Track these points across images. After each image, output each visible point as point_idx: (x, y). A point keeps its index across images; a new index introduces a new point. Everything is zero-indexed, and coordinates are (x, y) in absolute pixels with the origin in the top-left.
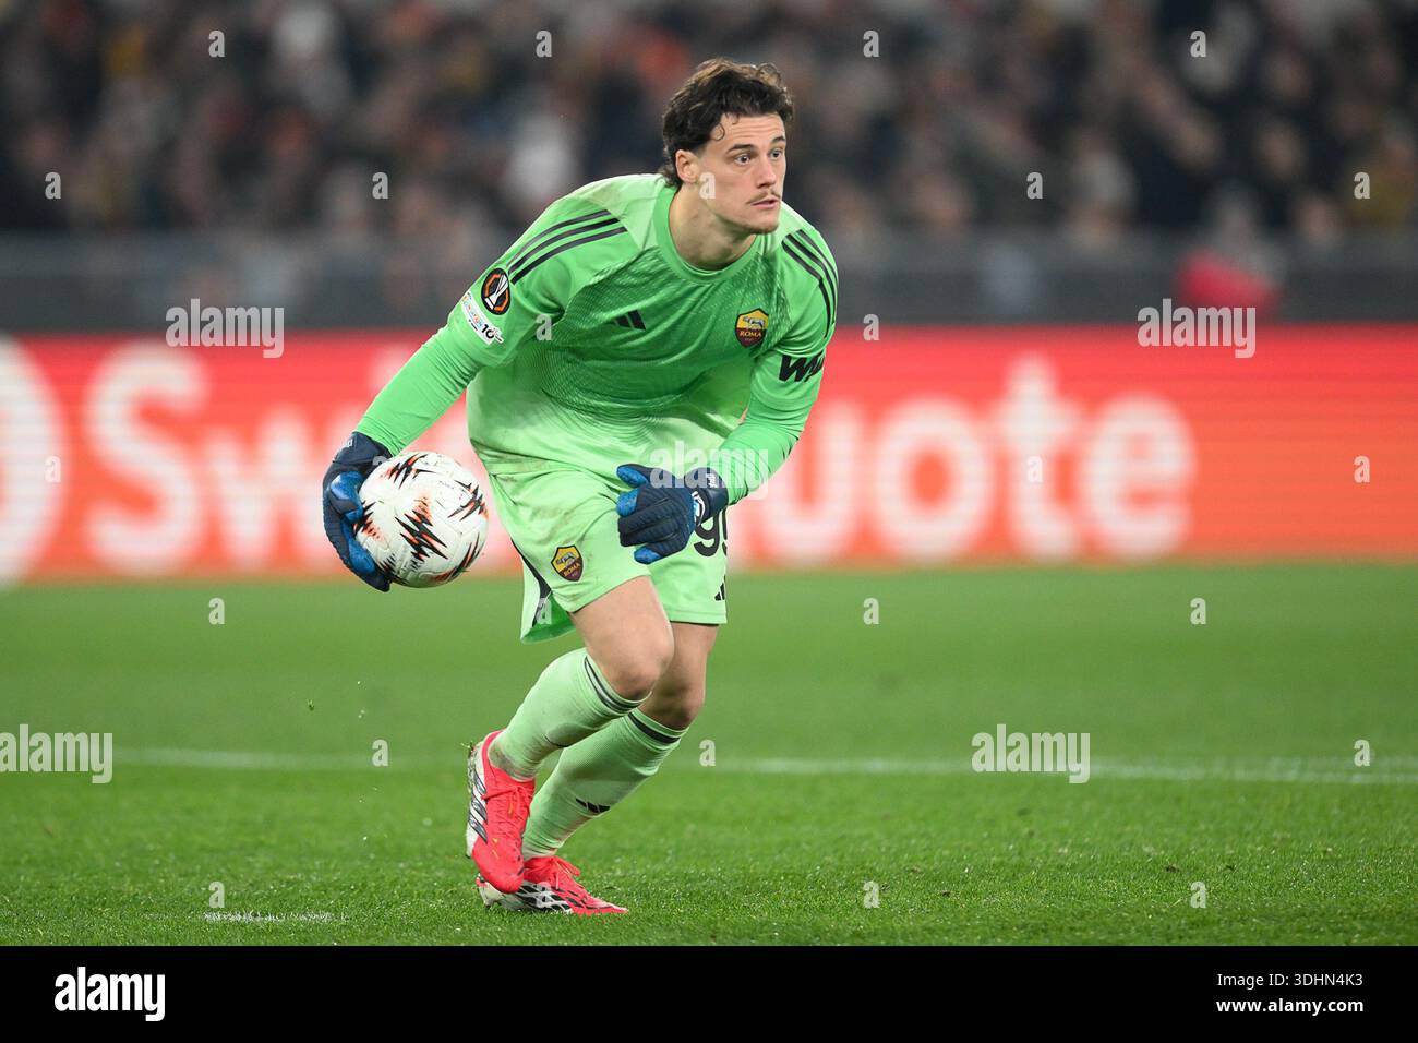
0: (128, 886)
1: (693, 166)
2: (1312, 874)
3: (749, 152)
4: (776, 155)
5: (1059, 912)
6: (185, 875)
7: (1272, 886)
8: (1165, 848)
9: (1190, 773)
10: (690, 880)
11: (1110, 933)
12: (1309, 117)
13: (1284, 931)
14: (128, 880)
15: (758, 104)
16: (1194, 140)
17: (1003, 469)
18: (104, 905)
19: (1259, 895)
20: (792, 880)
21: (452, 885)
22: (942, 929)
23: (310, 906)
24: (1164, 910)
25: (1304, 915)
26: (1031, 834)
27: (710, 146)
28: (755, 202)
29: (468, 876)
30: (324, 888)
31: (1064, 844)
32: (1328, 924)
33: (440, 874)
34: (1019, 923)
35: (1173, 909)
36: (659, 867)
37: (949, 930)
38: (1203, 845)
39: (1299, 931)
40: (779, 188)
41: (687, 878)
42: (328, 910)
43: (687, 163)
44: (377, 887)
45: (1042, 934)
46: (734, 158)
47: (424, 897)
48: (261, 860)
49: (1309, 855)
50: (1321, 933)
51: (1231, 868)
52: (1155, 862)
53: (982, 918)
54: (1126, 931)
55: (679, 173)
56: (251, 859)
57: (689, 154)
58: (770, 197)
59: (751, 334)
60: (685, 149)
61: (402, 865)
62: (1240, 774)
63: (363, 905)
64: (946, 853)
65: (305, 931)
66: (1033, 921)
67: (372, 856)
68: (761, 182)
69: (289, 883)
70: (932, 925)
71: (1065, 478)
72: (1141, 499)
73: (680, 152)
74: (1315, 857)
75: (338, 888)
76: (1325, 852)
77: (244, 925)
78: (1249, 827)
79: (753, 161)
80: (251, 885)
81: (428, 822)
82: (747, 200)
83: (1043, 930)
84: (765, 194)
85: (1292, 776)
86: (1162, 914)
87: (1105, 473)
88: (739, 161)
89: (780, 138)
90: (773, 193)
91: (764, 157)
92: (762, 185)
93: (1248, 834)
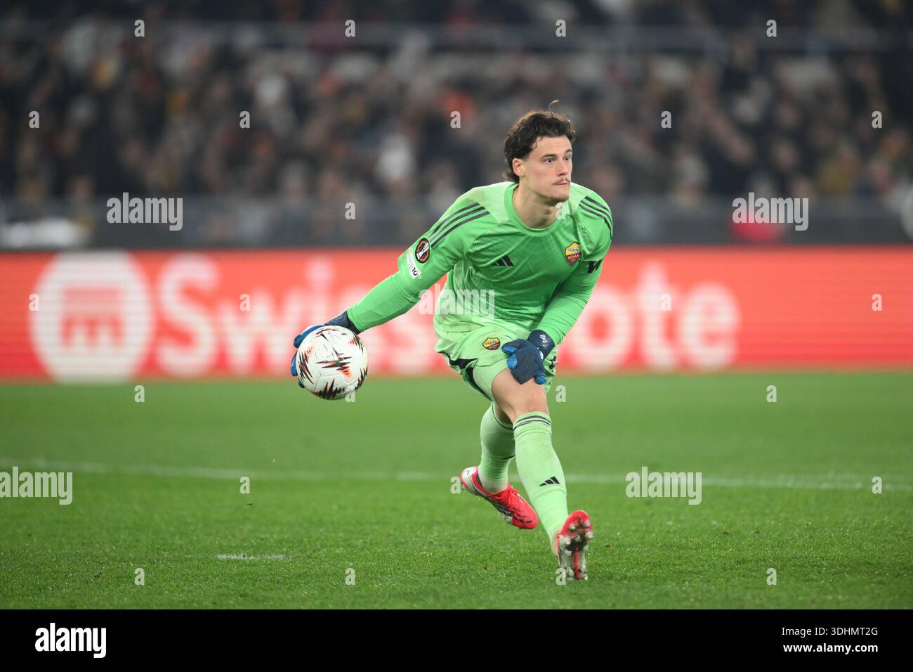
0: (177, 541)
1: (522, 167)
2: (801, 536)
3: (552, 158)
4: (567, 159)
5: (667, 556)
6: (208, 535)
7: (780, 542)
8: (723, 522)
9: (737, 483)
10: (473, 539)
11: (694, 567)
12: (800, 137)
13: (786, 566)
14: (177, 537)
15: (557, 131)
16: (739, 149)
17: (638, 323)
18: (165, 551)
19: (773, 547)
20: (527, 538)
21: (347, 541)
22: (606, 565)
23: (273, 551)
24: (722, 555)
25: (796, 557)
26: (652, 515)
27: (532, 154)
28: (557, 184)
29: (356, 536)
30: (280, 543)
31: (669, 520)
32: (809, 562)
33: (341, 534)
34: (646, 561)
35: (727, 554)
36: (457, 531)
37: (609, 565)
38: (744, 520)
39: (794, 566)
40: (569, 176)
41: (472, 537)
42: (282, 553)
43: (519, 165)
44: (309, 542)
45: (658, 567)
46: (545, 160)
47: (333, 547)
48: (248, 527)
49: (799, 526)
50: (805, 567)
51: (758, 533)
52: (718, 529)
53: (626, 559)
54: (703, 566)
55: (515, 171)
56: (242, 527)
57: (520, 160)
58: (565, 182)
59: (574, 257)
60: (517, 158)
61: (321, 530)
62: (763, 483)
63: (301, 551)
64: (608, 524)
65: (270, 564)
66: (654, 560)
67: (306, 525)
68: (560, 173)
69: (262, 539)
70: (600, 562)
71: (671, 328)
72: (711, 338)
73: (515, 159)
74: (802, 527)
75: (287, 541)
76: (807, 525)
77: (238, 561)
78: (767, 511)
79: (555, 162)
80: (242, 540)
81: (335, 507)
82: (553, 182)
83: (659, 565)
84: (562, 180)
85: (790, 484)
86: (721, 557)
87: (692, 325)
88: (547, 162)
89: (569, 150)
90: (566, 180)
91: (561, 159)
92: (561, 175)
93: (766, 515)
